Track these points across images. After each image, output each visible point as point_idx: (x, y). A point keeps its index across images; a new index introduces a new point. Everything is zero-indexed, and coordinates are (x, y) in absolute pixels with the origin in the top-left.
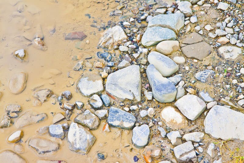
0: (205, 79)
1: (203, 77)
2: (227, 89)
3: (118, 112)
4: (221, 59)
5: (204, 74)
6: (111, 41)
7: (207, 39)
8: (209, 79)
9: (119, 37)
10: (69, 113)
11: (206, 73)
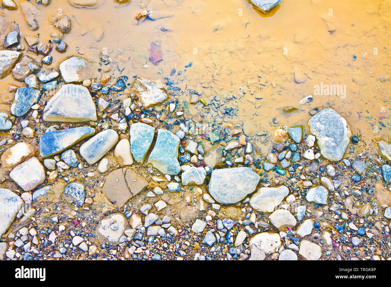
0: (69, 193)
1: (71, 191)
2: (52, 218)
3: (25, 96)
4: (101, 215)
5: (76, 192)
6: (140, 89)
7: (140, 201)
8: (70, 198)
9: (146, 97)
10: (34, 50)
11: (77, 195)
